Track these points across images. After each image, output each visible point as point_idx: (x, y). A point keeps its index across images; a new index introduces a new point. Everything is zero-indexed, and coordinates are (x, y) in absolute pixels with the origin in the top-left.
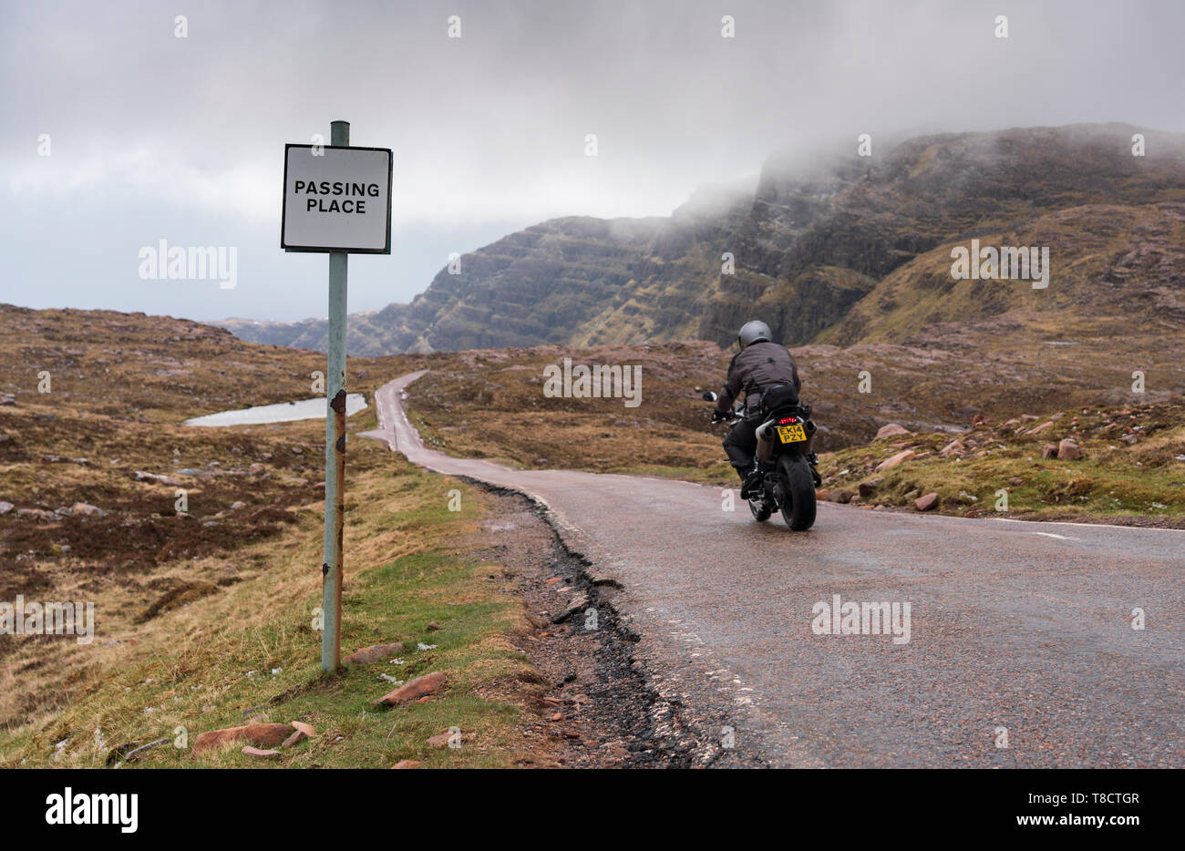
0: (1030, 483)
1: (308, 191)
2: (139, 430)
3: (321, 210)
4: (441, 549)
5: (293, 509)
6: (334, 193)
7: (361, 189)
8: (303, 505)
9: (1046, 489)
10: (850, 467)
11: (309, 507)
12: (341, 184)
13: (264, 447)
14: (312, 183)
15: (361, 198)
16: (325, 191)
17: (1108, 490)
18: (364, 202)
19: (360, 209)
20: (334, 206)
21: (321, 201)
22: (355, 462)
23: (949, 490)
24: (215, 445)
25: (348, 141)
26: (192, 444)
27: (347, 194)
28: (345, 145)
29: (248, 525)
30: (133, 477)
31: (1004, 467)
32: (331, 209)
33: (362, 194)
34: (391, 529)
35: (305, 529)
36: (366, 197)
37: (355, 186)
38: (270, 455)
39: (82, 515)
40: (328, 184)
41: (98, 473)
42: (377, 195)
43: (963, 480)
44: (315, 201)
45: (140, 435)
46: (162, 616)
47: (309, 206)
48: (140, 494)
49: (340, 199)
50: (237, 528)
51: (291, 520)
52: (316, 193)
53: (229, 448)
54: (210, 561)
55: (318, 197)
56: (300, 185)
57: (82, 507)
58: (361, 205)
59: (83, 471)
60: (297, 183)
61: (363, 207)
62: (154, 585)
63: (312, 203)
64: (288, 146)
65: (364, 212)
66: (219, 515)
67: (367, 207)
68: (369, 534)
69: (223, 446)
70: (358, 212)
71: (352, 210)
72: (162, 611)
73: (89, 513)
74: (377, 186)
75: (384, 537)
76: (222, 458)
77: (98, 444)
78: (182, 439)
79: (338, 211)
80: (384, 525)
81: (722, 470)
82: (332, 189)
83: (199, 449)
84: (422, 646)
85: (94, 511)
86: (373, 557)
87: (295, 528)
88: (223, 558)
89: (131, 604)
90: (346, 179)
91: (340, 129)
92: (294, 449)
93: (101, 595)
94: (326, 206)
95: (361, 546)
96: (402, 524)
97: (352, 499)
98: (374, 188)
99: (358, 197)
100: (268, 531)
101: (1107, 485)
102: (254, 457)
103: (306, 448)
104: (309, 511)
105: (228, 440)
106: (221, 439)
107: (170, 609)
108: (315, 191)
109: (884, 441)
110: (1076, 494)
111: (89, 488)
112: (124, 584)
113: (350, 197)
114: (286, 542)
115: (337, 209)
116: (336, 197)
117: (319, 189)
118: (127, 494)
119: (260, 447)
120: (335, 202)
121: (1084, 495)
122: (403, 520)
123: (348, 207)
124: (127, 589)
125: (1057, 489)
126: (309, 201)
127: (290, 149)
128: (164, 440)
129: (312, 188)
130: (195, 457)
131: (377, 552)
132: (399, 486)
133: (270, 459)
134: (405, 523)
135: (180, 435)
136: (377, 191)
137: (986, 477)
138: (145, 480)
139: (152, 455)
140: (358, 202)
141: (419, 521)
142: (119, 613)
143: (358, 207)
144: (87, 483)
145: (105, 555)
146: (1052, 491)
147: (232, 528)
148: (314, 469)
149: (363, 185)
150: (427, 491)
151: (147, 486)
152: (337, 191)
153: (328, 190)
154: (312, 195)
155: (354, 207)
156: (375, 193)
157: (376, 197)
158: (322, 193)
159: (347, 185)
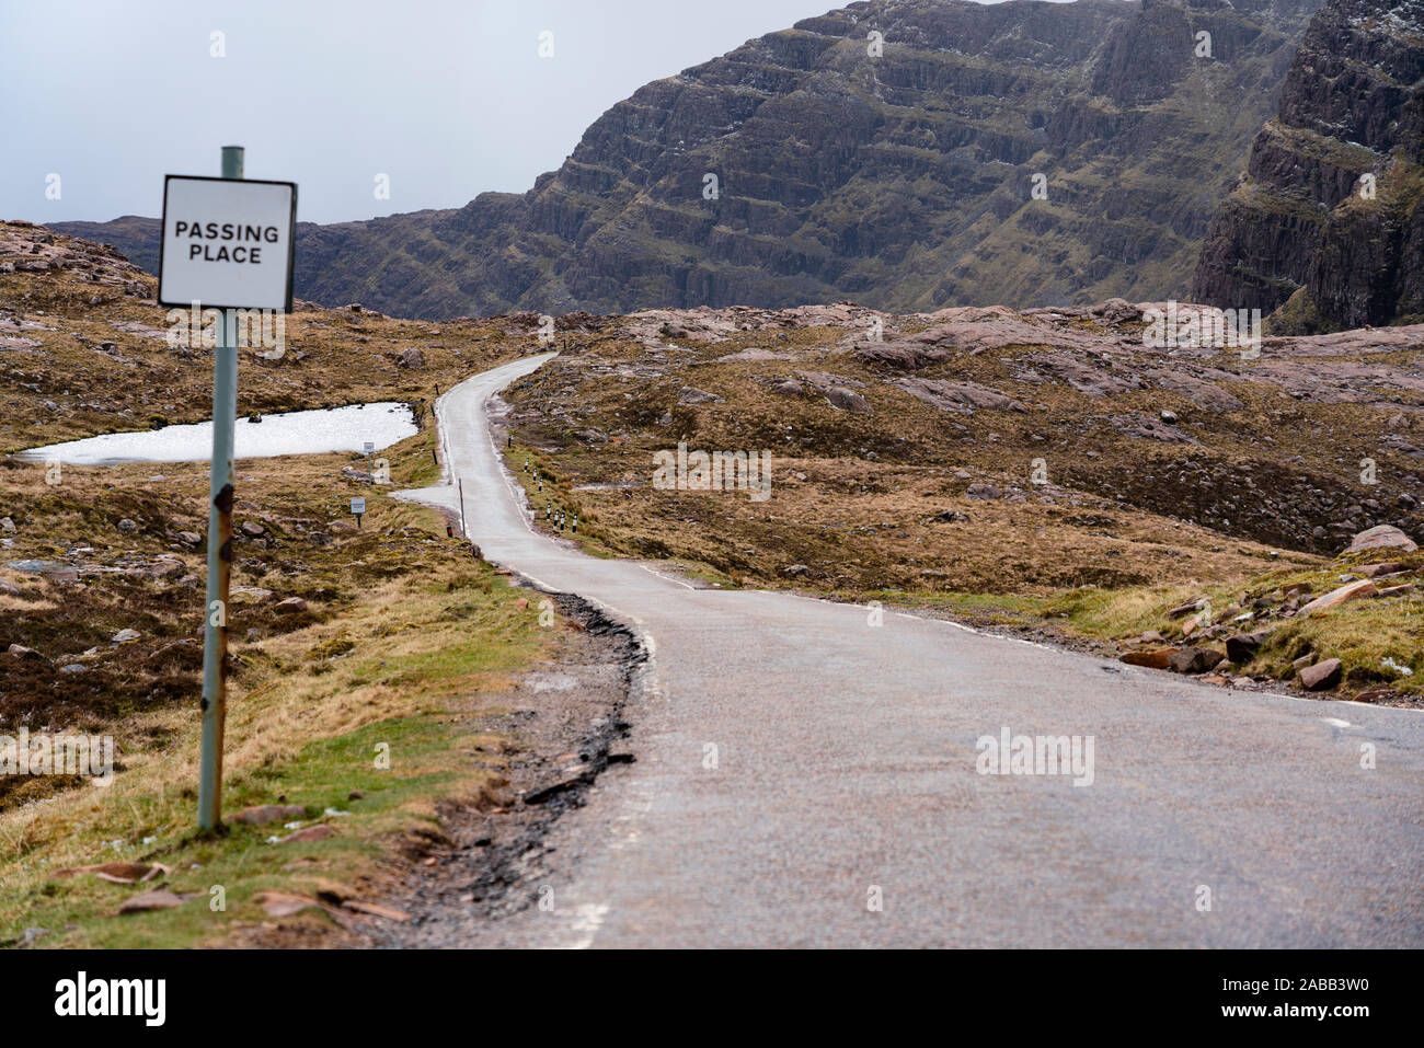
1: (192, 234)
3: (207, 258)
4: (434, 713)
6: (224, 238)
7: (256, 232)
8: (249, 641)
10: (1258, 607)
11: (260, 645)
12: (232, 227)
13: (186, 519)
14: (196, 225)
15: (256, 244)
16: (212, 234)
18: (259, 250)
19: (255, 259)
20: (223, 254)
21: (207, 248)
22: (371, 558)
23: (1363, 655)
24: (86, 512)
25: (242, 171)
26: (39, 508)
27: (239, 238)
28: (238, 177)
29: (143, 674)
32: (219, 257)
33: (257, 238)
34: (373, 683)
36: (263, 243)
37: (249, 229)
40: (216, 226)
42: (275, 240)
44: (199, 247)
47: (193, 253)
49: (231, 245)
50: (123, 678)
52: (201, 237)
53: (115, 520)
55: (203, 242)
56: (182, 227)
58: (255, 252)
60: (179, 224)
61: (258, 256)
63: (196, 250)
64: (168, 177)
65: (259, 262)
66: (90, 654)
67: (263, 256)
68: (336, 690)
69: (102, 514)
70: (252, 261)
71: (243, 260)
74: (275, 229)
75: (360, 694)
76: (97, 539)
78: (19, 497)
79: (228, 260)
80: (364, 677)
82: (221, 233)
83: (53, 518)
84: (330, 812)
86: (331, 725)
88: (95, 730)
90: (240, 219)
91: (232, 156)
92: (247, 526)
94: (213, 253)
96: (392, 675)
97: (344, 633)
98: (271, 232)
99: (252, 243)
100: (179, 687)
102: (165, 538)
103: (271, 524)
104: (260, 653)
105: (111, 501)
106: (97, 500)
108: (199, 234)
113: (243, 243)
115: (227, 258)
116: (226, 243)
117: (204, 231)
119: (176, 518)
120: (223, 249)
122: (397, 668)
123: (240, 255)
126: (193, 246)
127: (171, 181)
129: (196, 231)
130: (45, 536)
131: (338, 718)
132: (438, 610)
133: (195, 543)
134: (398, 673)
136: (276, 236)
140: (253, 250)
141: (421, 670)
143: (252, 256)
147: (114, 679)
148: (286, 569)
149: (259, 229)
150: (482, 623)
152: (227, 235)
153: (216, 233)
154: (196, 240)
155: (247, 255)
156: (272, 238)
157: (273, 244)
158: (208, 237)
159: (240, 228)
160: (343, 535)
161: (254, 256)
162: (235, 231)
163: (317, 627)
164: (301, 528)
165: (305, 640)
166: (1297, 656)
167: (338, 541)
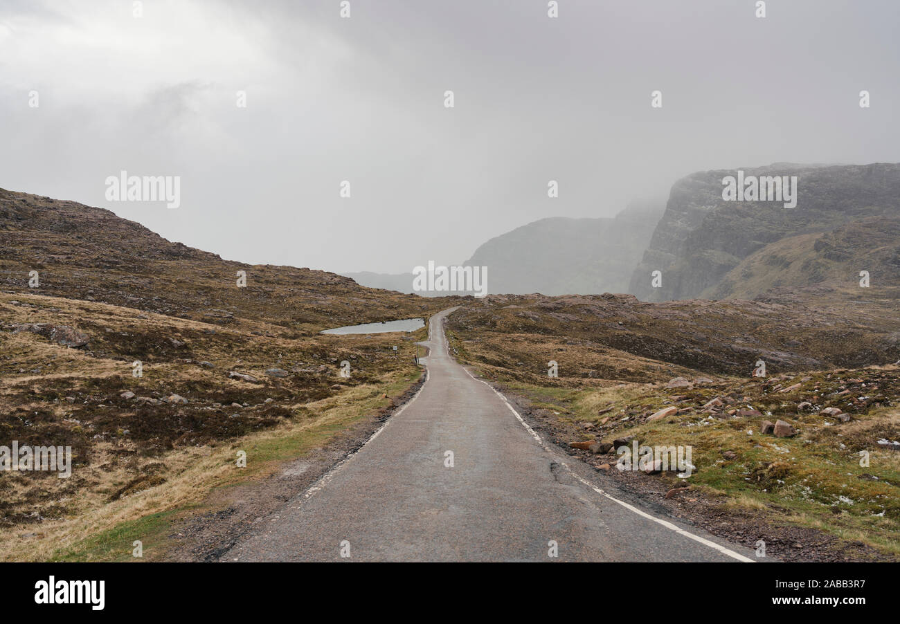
0: (740, 458)
2: (261, 342)
5: (296, 406)
8: (304, 403)
9: (752, 466)
10: (631, 415)
13: (334, 354)
17: (801, 477)
22: (385, 366)
24: (303, 352)
26: (290, 351)
29: (260, 417)
30: (228, 375)
31: (725, 438)
35: (295, 422)
38: (336, 359)
39: (171, 403)
41: (206, 372)
45: (260, 345)
46: (118, 499)
48: (225, 388)
51: (288, 414)
53: (312, 355)
54: (202, 449)
57: (175, 398)
59: (198, 371)
69: (308, 353)
73: (176, 402)
76: (306, 360)
77: (235, 349)
78: (284, 348)
83: (294, 354)
85: (180, 401)
87: (288, 421)
89: (118, 483)
92: (351, 356)
100: (269, 423)
101: (802, 472)
102: (326, 360)
103: (359, 355)
104: (305, 408)
105: (312, 349)
106: (307, 349)
110: (774, 477)
111: (194, 382)
112: (129, 466)
114: (276, 431)
119: (331, 354)
121: (781, 479)
124: (129, 470)
125: (762, 467)
128: (274, 348)
130: (290, 359)
133: (335, 362)
135: (284, 346)
138: (234, 377)
139: (266, 357)
142: (106, 491)
144: (195, 378)
146: (757, 469)
148: (359, 369)
151: (234, 382)
160: (378, 359)
164: (367, 357)
167: (377, 361)
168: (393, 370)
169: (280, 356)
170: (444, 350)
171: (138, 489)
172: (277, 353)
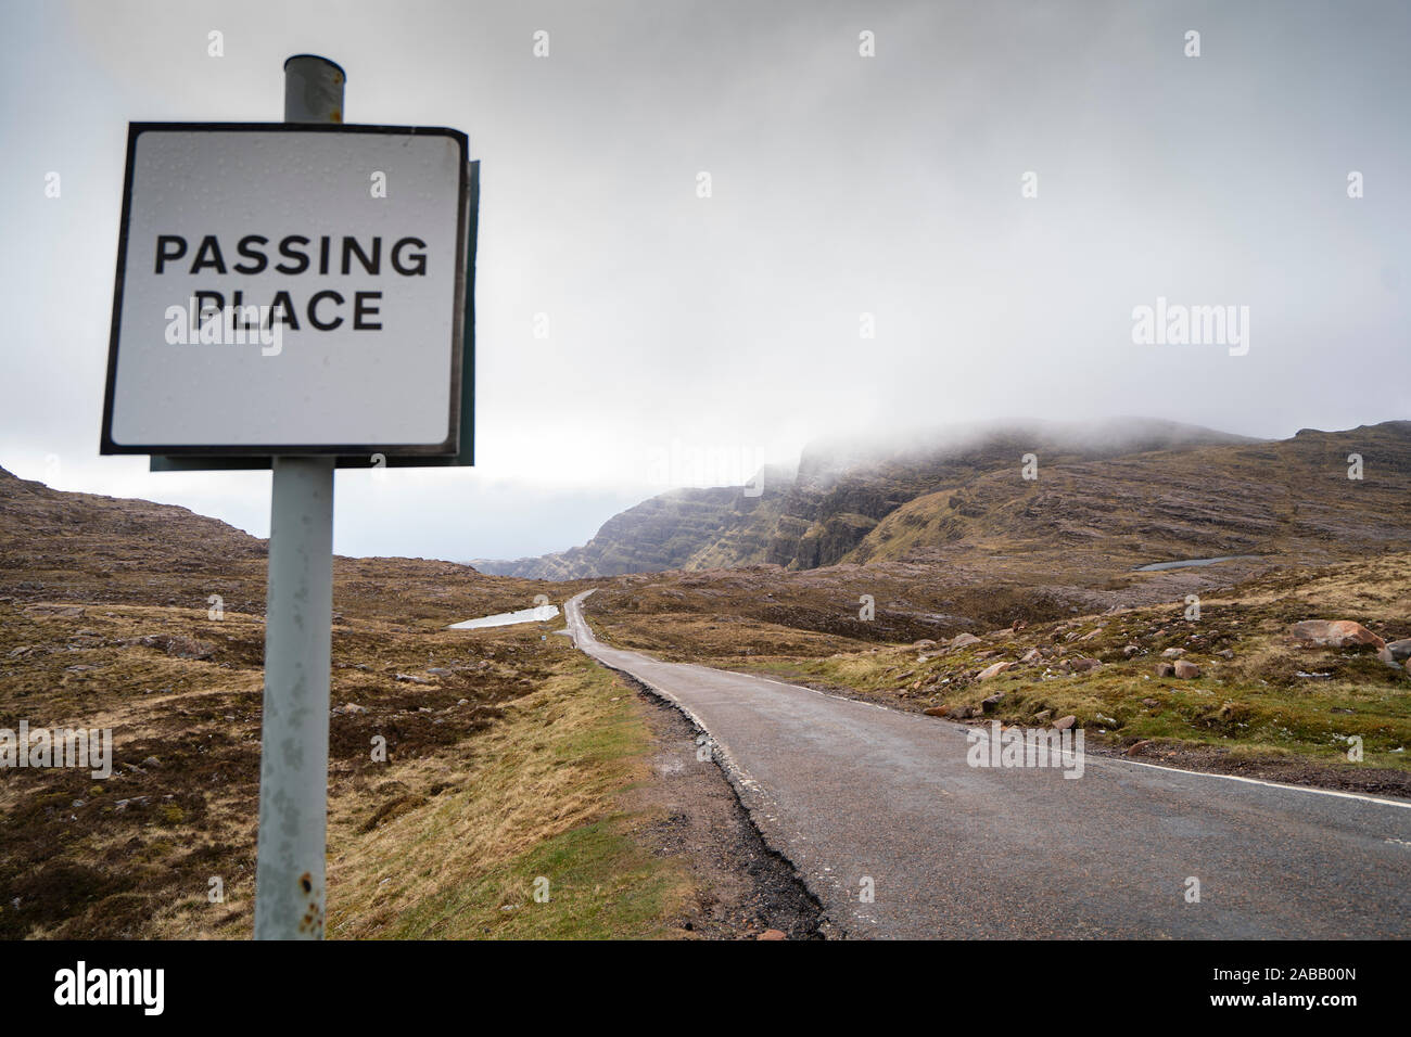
0: (1166, 705)
1: (198, 265)
2: (407, 639)
4: (617, 817)
5: (500, 705)
6: (281, 269)
7: (369, 253)
8: (509, 701)
9: (1190, 713)
10: (950, 676)
11: (513, 703)
12: (304, 241)
13: (490, 647)
14: (210, 241)
15: (367, 282)
16: (252, 263)
17: (1270, 718)
18: (378, 295)
19: (367, 319)
21: (238, 295)
22: (550, 657)
23: (1086, 713)
24: (457, 649)
26: (442, 648)
27: (324, 269)
28: (329, 119)
29: (467, 721)
30: (394, 678)
31: (1131, 687)
33: (373, 268)
34: (567, 763)
35: (509, 723)
36: (388, 277)
37: (350, 244)
39: (351, 713)
40: (263, 241)
41: (370, 676)
42: (421, 270)
43: (1093, 701)
45: (406, 643)
46: (379, 828)
48: (397, 693)
49: (302, 288)
50: (459, 723)
51: (499, 715)
52: (222, 270)
53: (466, 650)
54: (431, 762)
55: (227, 284)
56: (172, 248)
57: (351, 707)
58: (367, 303)
59: (360, 675)
60: (163, 240)
61: (375, 311)
62: (381, 790)
64: (136, 129)
65: (378, 327)
66: (449, 710)
67: (388, 310)
68: (548, 769)
69: (462, 648)
70: (359, 325)
71: (338, 322)
72: (379, 823)
73: (355, 711)
74: (421, 244)
76: (461, 657)
77: (380, 650)
78: (434, 645)
79: (295, 326)
80: (561, 757)
81: (820, 668)
82: (275, 257)
83: (446, 652)
85: (360, 710)
87: (501, 723)
88: (442, 757)
89: (360, 810)
90: (323, 222)
91: (315, 79)
92: (510, 649)
93: (338, 799)
95: (540, 783)
96: (578, 757)
97: (544, 696)
98: (414, 250)
99: (359, 279)
100: (481, 726)
101: (1267, 712)
102: (483, 655)
103: (517, 648)
104: (513, 707)
105: (465, 643)
106: (461, 644)
107: (386, 821)
108: (219, 265)
109: (965, 649)
110: (1234, 721)
111: (362, 688)
112: (358, 789)
113: (334, 280)
114: (494, 735)
115: (291, 320)
116: (286, 283)
117: (231, 257)
118: (389, 693)
119: (487, 647)
120: (283, 298)
121: (1242, 722)
122: (578, 751)
123: (326, 311)
124: (360, 793)
125: (1204, 713)
127: (144, 139)
128: (424, 646)
129: (209, 256)
130: (443, 658)
133: (493, 656)
134: (581, 755)
135: (434, 643)
136: (422, 259)
137: (1117, 697)
138: (403, 680)
139: (415, 656)
140: (360, 296)
141: (592, 753)
142: (348, 821)
143: (360, 310)
144: (361, 685)
145: (353, 755)
146: (1199, 716)
147: (455, 724)
149: (377, 242)
150: (599, 692)
151: (403, 685)
152: (294, 263)
153: (263, 261)
154: (209, 279)
155: (347, 311)
156: (413, 265)
157: (417, 277)
158: (240, 268)
159: (326, 242)
160: (540, 649)
161: (364, 315)
162: (313, 251)
163: (534, 694)
164: (527, 649)
165: (530, 700)
166: (1036, 712)
167: (539, 652)
168: (560, 661)
169: (431, 654)
170: (589, 637)
171: (398, 814)
172: (427, 651)
